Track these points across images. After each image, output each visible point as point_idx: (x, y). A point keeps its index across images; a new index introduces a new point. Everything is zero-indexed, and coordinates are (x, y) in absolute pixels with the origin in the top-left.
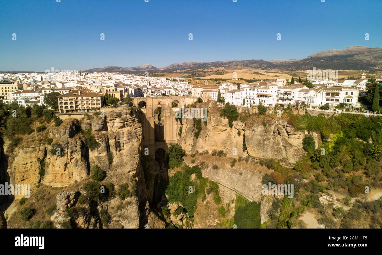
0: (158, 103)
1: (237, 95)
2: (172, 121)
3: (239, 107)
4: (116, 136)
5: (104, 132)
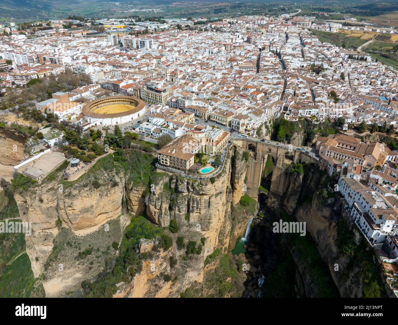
0: (268, 150)
2: (281, 173)
4: (193, 201)
5: (185, 194)
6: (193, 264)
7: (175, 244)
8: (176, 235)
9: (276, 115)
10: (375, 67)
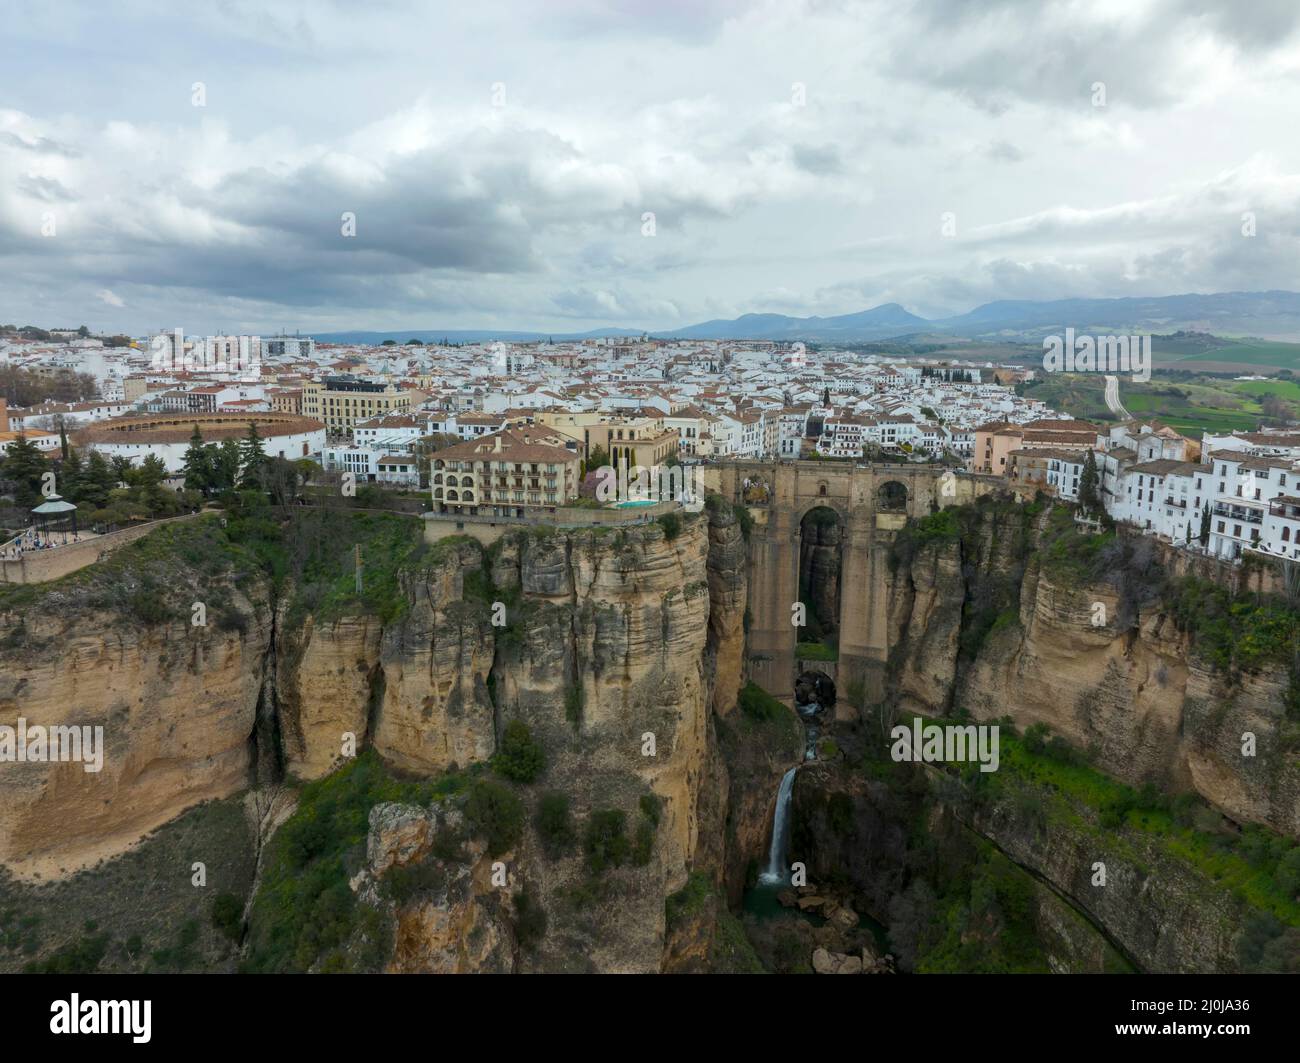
0: (816, 489)
1: (1178, 485)
2: (873, 570)
3: (1175, 551)
4: (598, 623)
5: (558, 602)
6: (622, 921)
7: (530, 837)
8: (530, 795)
9: (788, 448)
10: (999, 395)
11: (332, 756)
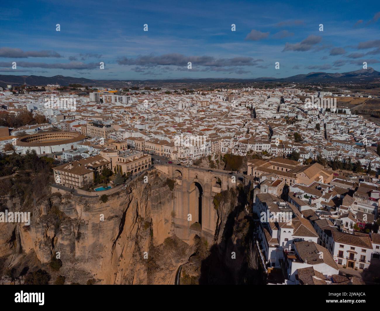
0: (194, 176)
2: (210, 205)
8: (57, 274)
9: (224, 150)
10: (355, 119)
11: (30, 248)
